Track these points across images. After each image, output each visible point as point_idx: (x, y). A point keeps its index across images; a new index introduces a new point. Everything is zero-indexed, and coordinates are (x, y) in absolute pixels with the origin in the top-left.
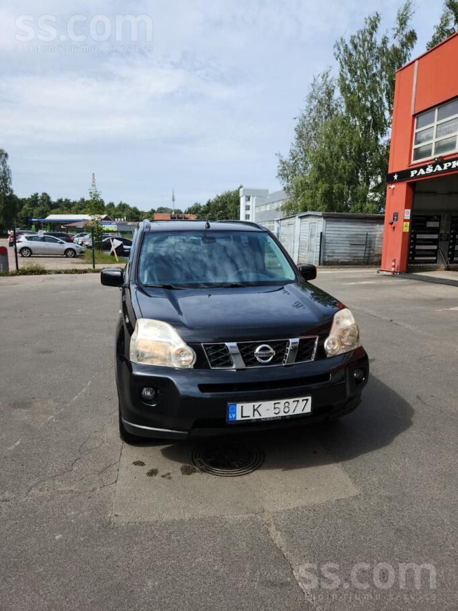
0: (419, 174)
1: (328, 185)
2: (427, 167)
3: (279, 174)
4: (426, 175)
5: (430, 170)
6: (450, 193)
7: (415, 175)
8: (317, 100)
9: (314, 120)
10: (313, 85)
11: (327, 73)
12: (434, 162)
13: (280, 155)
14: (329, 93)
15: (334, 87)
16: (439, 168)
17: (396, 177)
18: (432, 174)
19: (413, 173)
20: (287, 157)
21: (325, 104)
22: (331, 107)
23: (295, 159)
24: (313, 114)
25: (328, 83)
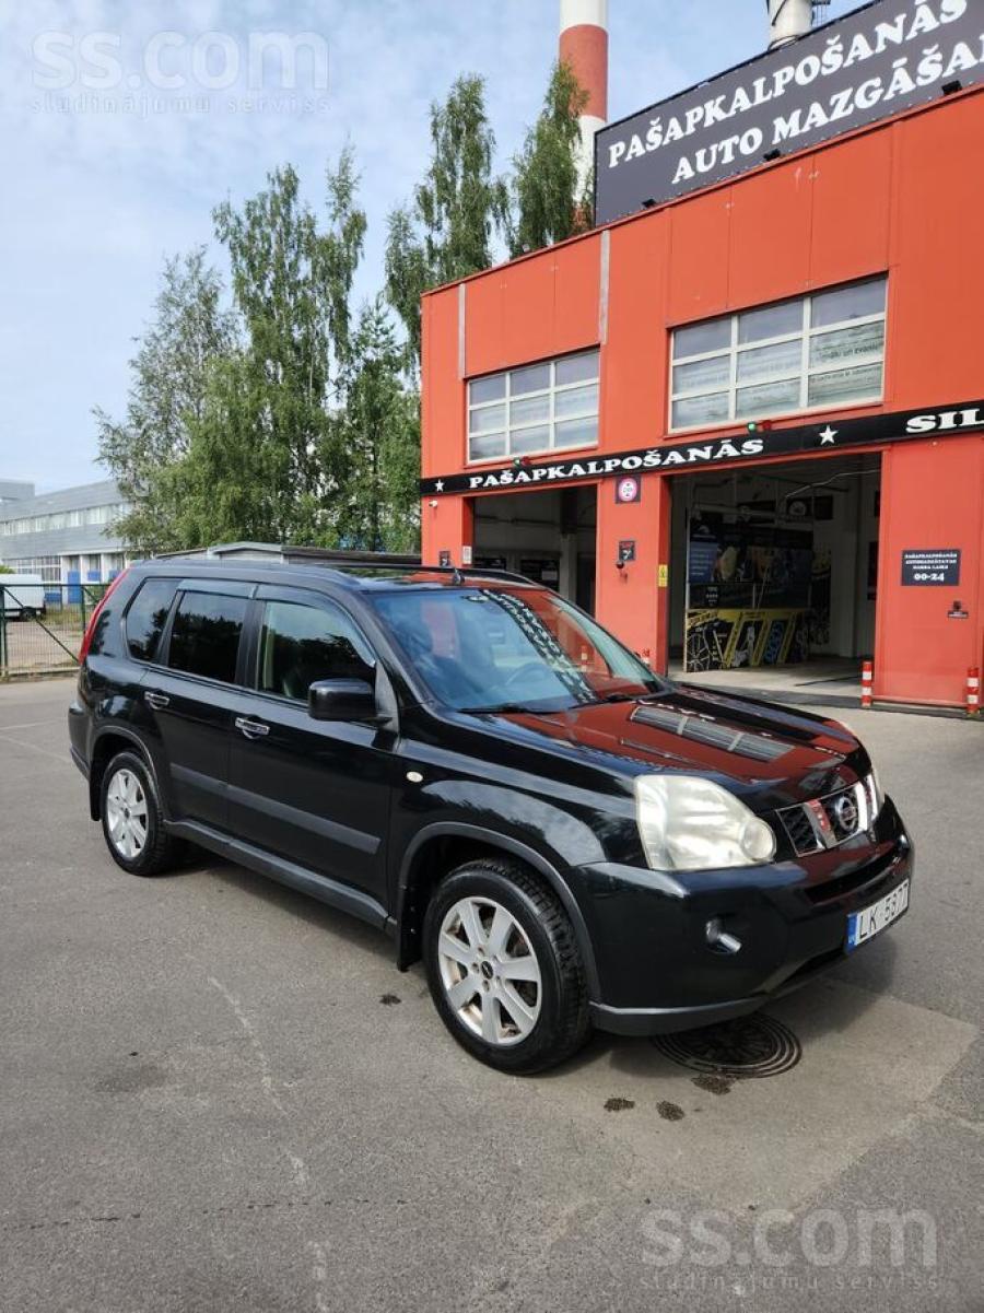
0: (486, 484)
1: (240, 489)
2: (502, 474)
3: (102, 453)
4: (501, 487)
5: (507, 478)
6: (515, 521)
7: (480, 485)
8: (181, 309)
9: (178, 349)
10: (170, 277)
11: (198, 258)
12: (513, 465)
13: (102, 412)
14: (208, 300)
15: (217, 288)
16: (524, 476)
17: (439, 486)
18: (512, 485)
19: (474, 482)
20: (121, 418)
21: (198, 317)
22: (214, 328)
23: (144, 426)
24: (176, 335)
25: (202, 276)
